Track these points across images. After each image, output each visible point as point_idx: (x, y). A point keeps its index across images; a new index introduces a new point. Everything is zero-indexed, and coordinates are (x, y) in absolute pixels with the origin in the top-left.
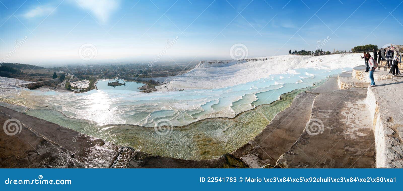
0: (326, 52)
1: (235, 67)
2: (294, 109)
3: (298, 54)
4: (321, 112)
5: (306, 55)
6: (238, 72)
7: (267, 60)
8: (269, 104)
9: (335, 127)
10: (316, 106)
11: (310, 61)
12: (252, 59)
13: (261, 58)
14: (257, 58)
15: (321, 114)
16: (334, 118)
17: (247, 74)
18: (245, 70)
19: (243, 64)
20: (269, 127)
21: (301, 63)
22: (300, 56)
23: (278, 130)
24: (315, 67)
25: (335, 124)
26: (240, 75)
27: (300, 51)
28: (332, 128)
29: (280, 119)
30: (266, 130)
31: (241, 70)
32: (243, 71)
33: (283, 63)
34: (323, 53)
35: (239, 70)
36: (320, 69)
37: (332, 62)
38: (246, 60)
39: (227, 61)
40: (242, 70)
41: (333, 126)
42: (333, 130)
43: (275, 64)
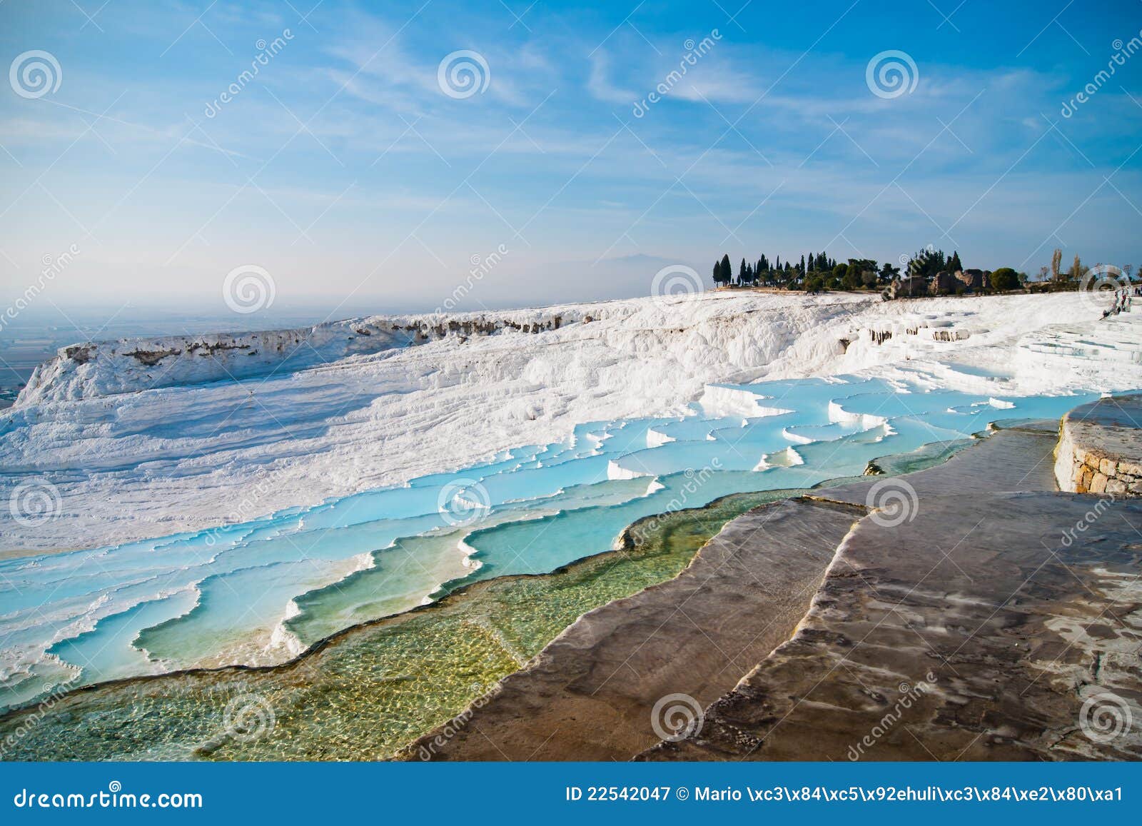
0: (988, 273)
1: (337, 381)
2: (707, 590)
3: (780, 286)
4: (894, 597)
5: (837, 287)
6: (356, 414)
7: (560, 329)
8: (543, 575)
9: (980, 691)
10: (859, 560)
11: (865, 335)
12: (454, 326)
13: (523, 316)
14: (491, 317)
15: (888, 606)
16: (982, 642)
17: (426, 429)
18: (408, 401)
19: (390, 356)
20: (521, 685)
21: (803, 344)
22: (793, 302)
23: (580, 701)
24: (899, 375)
25: (987, 675)
26: (372, 435)
27: (793, 265)
28: (955, 693)
29: (603, 643)
30: (496, 699)
31: (380, 399)
32: (394, 408)
33: (675, 348)
34: (967, 280)
35: (364, 401)
36: (930, 385)
37: (1024, 341)
38: (415, 327)
39: (274, 341)
40: (386, 403)
41: (971, 686)
42: (962, 706)
43: (612, 356)
